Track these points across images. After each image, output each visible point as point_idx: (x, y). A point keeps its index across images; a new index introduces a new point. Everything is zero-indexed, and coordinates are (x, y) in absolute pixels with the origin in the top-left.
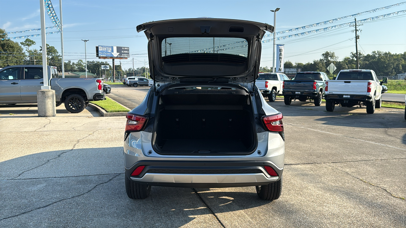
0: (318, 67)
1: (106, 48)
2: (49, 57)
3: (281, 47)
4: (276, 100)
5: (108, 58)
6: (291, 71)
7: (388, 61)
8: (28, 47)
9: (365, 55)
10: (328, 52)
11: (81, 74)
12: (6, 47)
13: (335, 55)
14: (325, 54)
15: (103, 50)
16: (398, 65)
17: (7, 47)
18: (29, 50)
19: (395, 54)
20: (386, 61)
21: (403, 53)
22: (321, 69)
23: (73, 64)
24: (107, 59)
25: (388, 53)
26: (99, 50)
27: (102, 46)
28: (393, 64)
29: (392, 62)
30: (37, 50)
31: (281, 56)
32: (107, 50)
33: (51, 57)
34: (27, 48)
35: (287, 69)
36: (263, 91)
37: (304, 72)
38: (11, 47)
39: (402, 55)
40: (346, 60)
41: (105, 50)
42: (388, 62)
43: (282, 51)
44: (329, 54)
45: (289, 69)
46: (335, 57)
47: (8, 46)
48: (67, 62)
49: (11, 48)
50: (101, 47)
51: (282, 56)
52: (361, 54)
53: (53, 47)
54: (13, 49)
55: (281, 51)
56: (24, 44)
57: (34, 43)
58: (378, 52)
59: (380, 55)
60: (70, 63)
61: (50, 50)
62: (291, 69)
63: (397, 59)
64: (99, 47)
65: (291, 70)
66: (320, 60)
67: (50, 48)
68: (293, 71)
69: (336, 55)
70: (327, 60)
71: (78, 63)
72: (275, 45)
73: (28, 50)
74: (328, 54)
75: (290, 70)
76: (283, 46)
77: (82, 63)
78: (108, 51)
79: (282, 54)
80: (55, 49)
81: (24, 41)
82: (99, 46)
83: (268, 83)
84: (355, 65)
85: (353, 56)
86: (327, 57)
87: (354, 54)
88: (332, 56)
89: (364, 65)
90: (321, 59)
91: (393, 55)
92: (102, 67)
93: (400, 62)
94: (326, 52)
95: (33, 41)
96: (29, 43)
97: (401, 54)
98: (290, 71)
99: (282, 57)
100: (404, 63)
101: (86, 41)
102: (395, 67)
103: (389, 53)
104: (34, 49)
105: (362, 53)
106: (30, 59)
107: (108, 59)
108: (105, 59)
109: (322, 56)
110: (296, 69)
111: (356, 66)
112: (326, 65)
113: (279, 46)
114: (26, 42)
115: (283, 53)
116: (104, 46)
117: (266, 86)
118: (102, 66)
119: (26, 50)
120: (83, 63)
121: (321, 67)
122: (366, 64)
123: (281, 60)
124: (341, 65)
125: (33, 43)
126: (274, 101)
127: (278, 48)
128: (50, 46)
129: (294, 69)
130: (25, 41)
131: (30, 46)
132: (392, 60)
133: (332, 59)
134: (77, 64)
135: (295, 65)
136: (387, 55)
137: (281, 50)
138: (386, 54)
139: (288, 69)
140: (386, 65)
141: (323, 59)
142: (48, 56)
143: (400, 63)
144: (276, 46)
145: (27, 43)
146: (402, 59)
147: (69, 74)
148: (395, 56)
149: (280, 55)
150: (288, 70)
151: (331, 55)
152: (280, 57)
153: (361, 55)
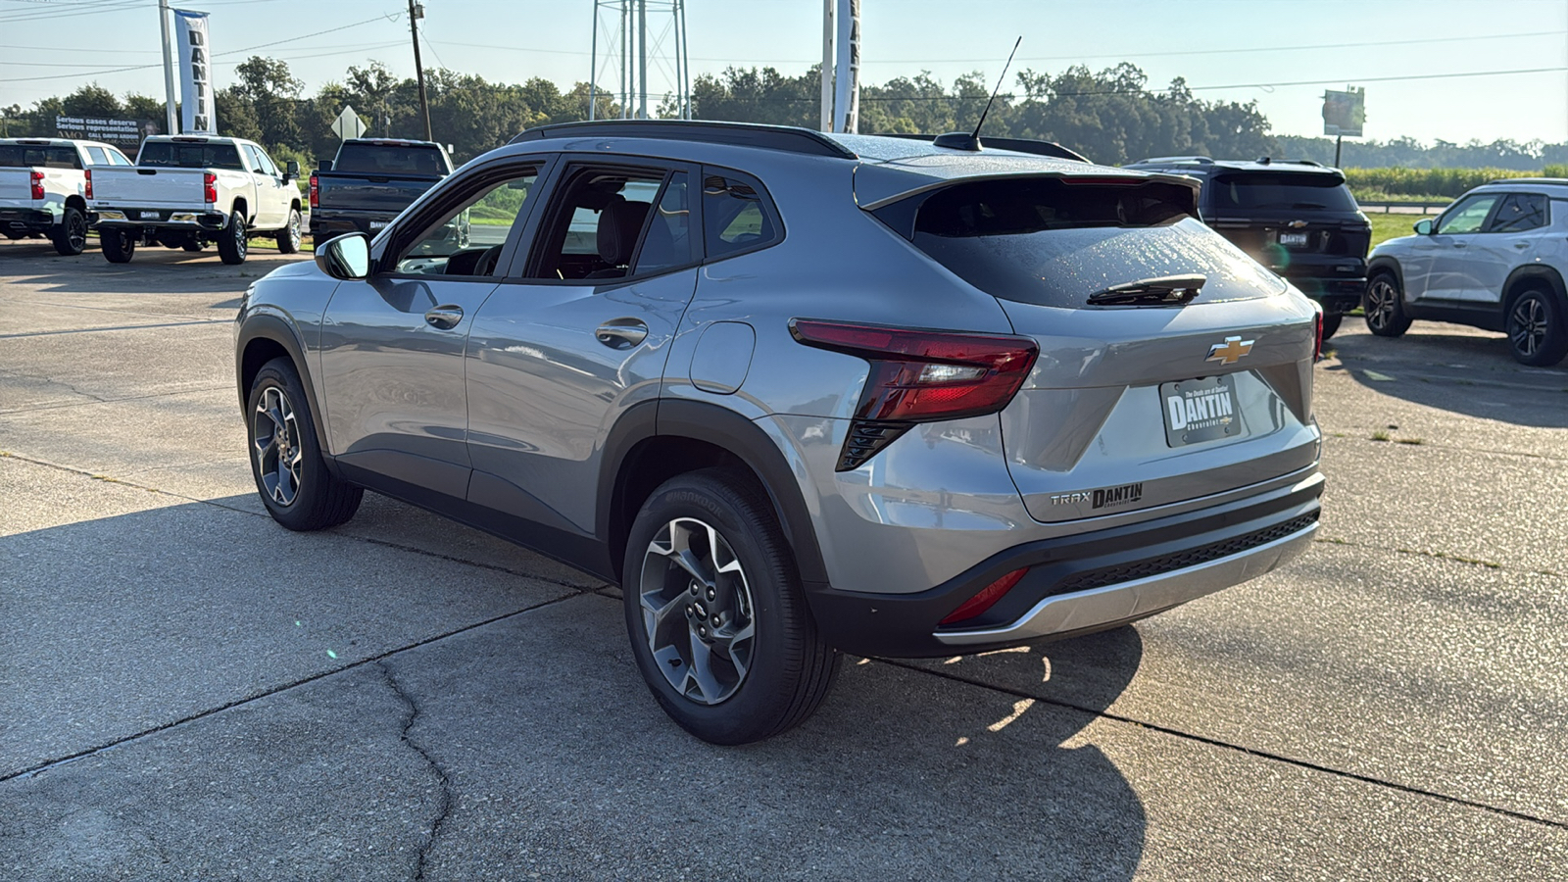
0: (229, 119)
3: (196, 24)
4: (249, 258)
6: (111, 129)
7: (482, 109)
9: (401, 82)
10: (262, 58)
13: (289, 74)
14: (250, 66)
16: (516, 126)
19: (497, 86)
20: (475, 110)
21: (523, 85)
22: (243, 129)
25: (474, 79)
28: (499, 120)
29: (495, 115)
31: (200, 65)
35: (93, 122)
36: (198, 217)
37: (372, 140)
39: (520, 90)
40: (334, 97)
42: (481, 113)
43: (201, 43)
44: (265, 68)
45: (105, 122)
46: (290, 81)
51: (202, 62)
52: (387, 75)
55: (197, 42)
58: (442, 73)
59: (449, 85)
62: (111, 122)
63: (507, 105)
65: (113, 126)
66: (230, 89)
68: (123, 130)
69: (293, 72)
70: (260, 93)
72: (169, 10)
74: (261, 69)
75: (109, 125)
76: (205, 19)
79: (201, 54)
83: (215, 182)
84: (369, 117)
85: (358, 82)
86: (260, 82)
87: (360, 73)
88: (279, 78)
89: (399, 121)
90: (235, 87)
91: (491, 87)
93: (518, 115)
94: (252, 59)
97: (518, 86)
98: (107, 129)
99: (203, 68)
100: (531, 119)
102: (507, 133)
103: (479, 79)
105: (390, 73)
109: (240, 74)
110: (134, 123)
111: (373, 120)
112: (256, 110)
113: (187, 18)
115: (206, 49)
117: (211, 195)
121: (242, 121)
122: (408, 115)
123: (200, 80)
124: (317, 114)
126: (240, 261)
127: (181, 25)
129: (123, 123)
132: (495, 108)
133: (280, 89)
135: (127, 106)
136: (473, 85)
137: (197, 35)
138: (468, 81)
139: (100, 122)
140: (476, 122)
141: (243, 88)
143: (520, 117)
144: (171, 14)
146: (524, 104)
148: (500, 92)
149: (195, 59)
150: (99, 125)
151: (275, 74)
152: (196, 68)
153: (387, 79)
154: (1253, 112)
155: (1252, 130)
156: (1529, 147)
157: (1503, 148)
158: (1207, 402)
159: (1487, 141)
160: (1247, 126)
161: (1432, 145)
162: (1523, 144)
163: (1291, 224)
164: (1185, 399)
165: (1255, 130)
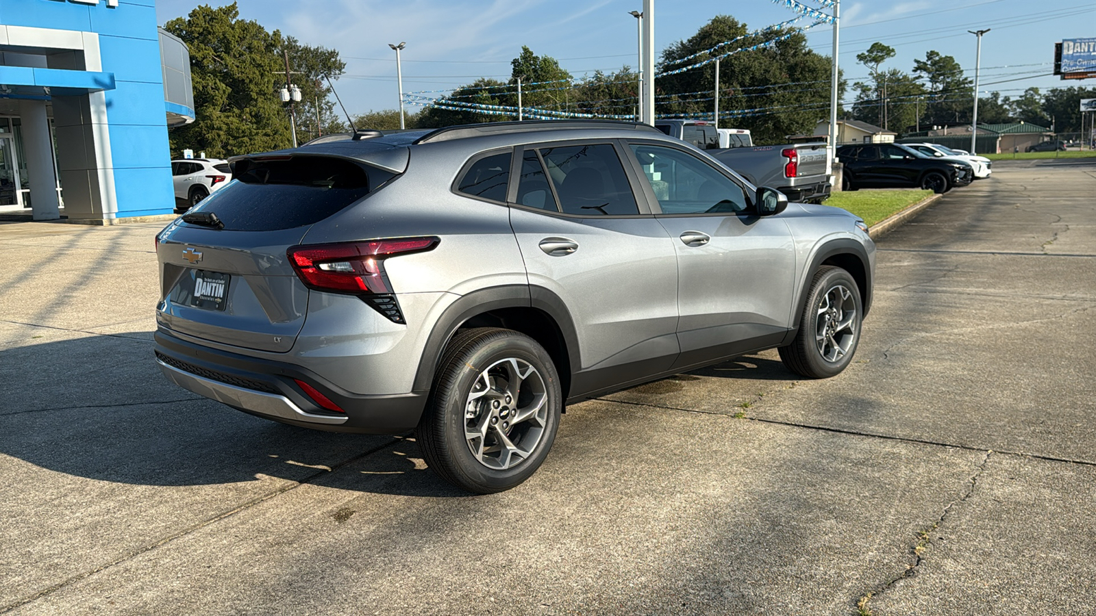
1: (1089, 46)
2: (937, 87)
5: (1089, 75)
8: (875, 66)
11: (1005, 130)
12: (798, 73)
15: (1077, 52)
17: (801, 73)
18: (876, 73)
23: (1006, 99)
24: (1088, 77)
26: (1065, 52)
27: (1074, 41)
30: (899, 71)
32: (1091, 50)
33: (941, 87)
34: (872, 68)
38: (810, 71)
41: (1084, 52)
47: (803, 69)
48: (986, 95)
49: (810, 74)
50: (1071, 44)
53: (951, 58)
54: (815, 75)
56: (866, 57)
57: (892, 54)
60: (996, 101)
61: (940, 66)
64: (1065, 45)
67: (940, 63)
71: (1023, 98)
73: (874, 72)
77: (1037, 97)
78: (1093, 54)
80: (956, 62)
81: (868, 51)
82: (1064, 40)
92: (1083, 104)
95: (888, 47)
96: (879, 54)
101: (982, 32)
104: (892, 69)
106: (878, 96)
107: (1091, 77)
108: (1083, 78)
114: (872, 52)
116: (1080, 39)
118: (1083, 101)
119: (870, 74)
120: (1039, 97)
125: (888, 54)
128: (940, 55)
130: (869, 48)
131: (880, 61)
134: (1022, 100)
142: (934, 86)
145: (875, 53)
147: (967, 131)
158: (212, 287)
164: (204, 281)
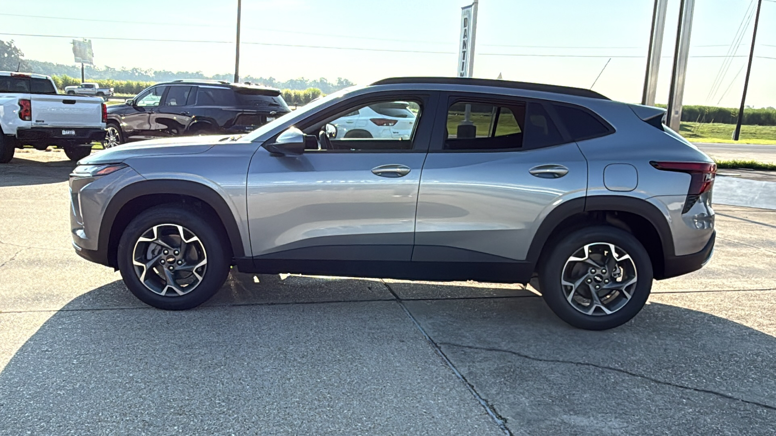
154: (13, 46)
155: (13, 56)
156: (148, 71)
157: (137, 72)
159: (129, 68)
160: (10, 54)
161: (104, 69)
162: (145, 70)
163: (271, 113)
165: (15, 56)
